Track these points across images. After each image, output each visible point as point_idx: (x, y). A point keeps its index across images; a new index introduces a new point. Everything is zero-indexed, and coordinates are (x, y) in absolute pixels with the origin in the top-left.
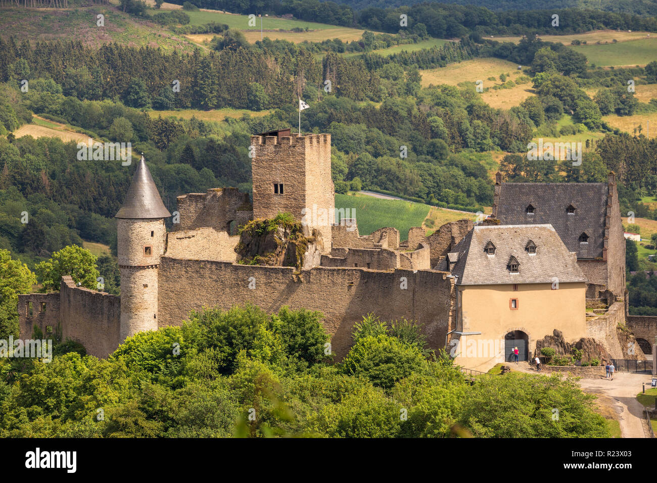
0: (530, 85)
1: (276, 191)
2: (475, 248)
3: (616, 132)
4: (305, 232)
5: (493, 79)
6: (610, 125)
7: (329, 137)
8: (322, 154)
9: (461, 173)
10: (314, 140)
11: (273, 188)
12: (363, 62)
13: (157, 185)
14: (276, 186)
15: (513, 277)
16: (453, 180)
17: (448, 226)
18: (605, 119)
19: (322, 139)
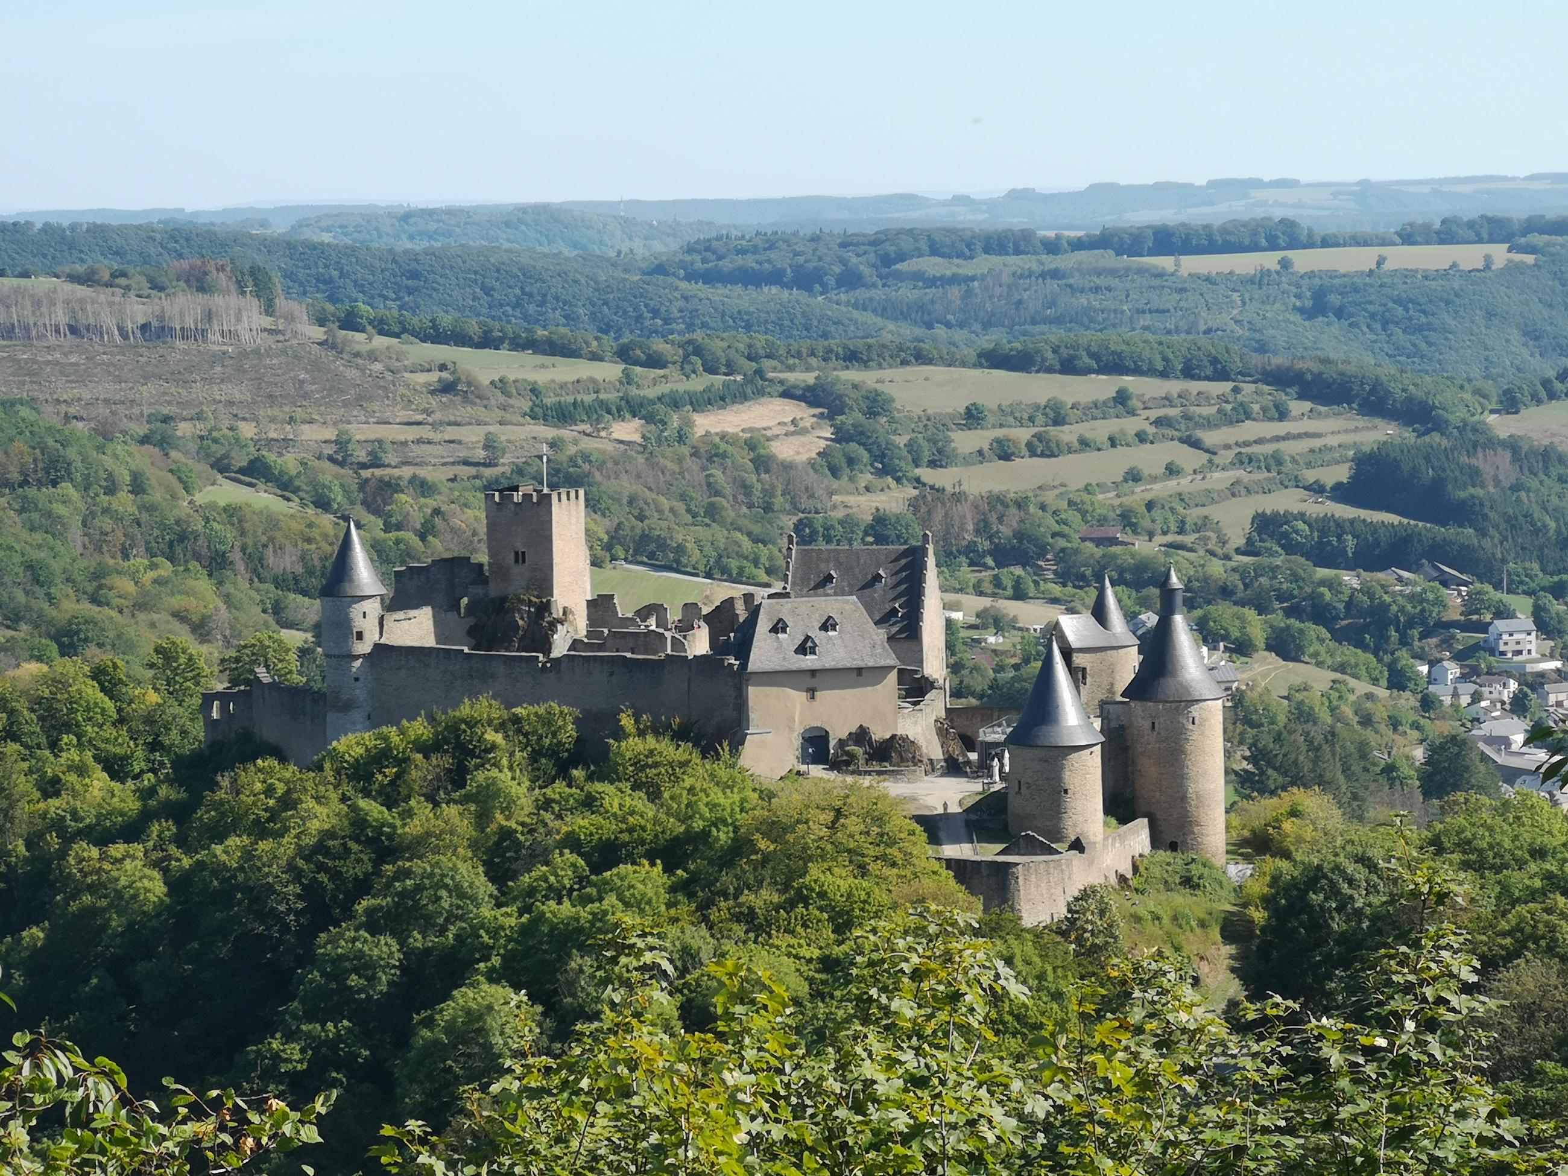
0: (828, 433)
1: (517, 561)
2: (763, 626)
3: (932, 487)
4: (553, 611)
5: (785, 424)
6: (924, 479)
7: (581, 493)
8: (574, 513)
9: (745, 538)
10: (564, 497)
11: (512, 556)
12: (623, 403)
13: (371, 560)
14: (517, 553)
15: (809, 661)
16: (736, 548)
17: (731, 601)
18: (918, 472)
19: (573, 494)
